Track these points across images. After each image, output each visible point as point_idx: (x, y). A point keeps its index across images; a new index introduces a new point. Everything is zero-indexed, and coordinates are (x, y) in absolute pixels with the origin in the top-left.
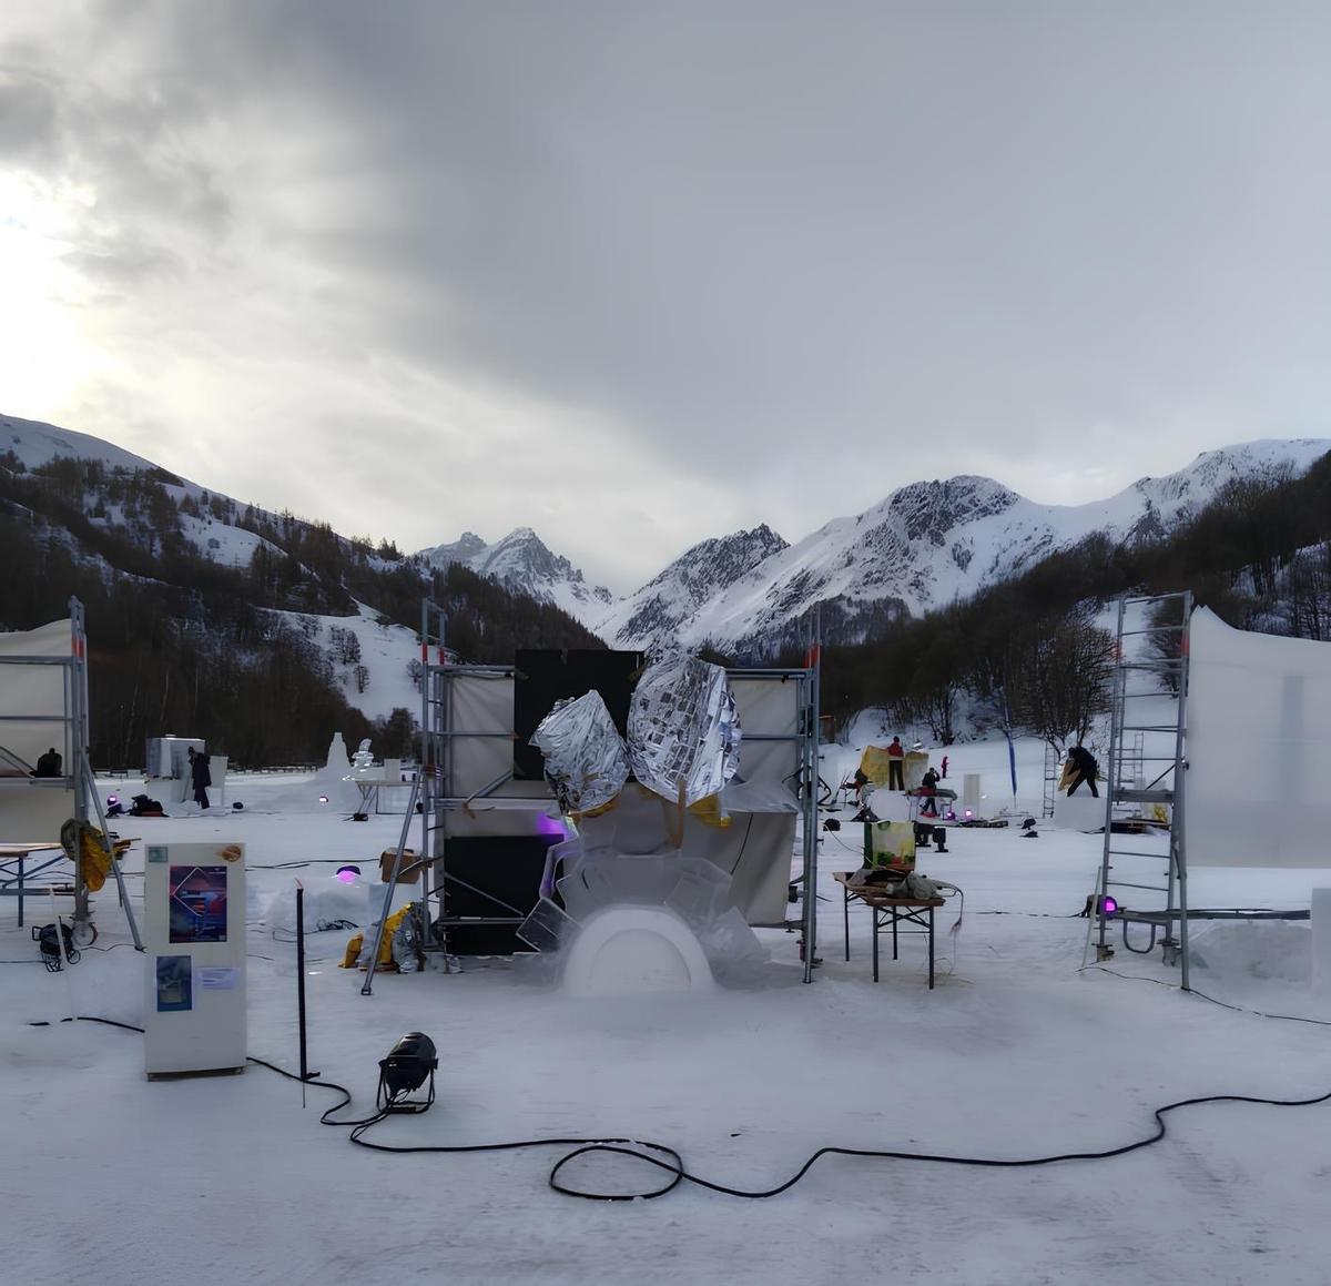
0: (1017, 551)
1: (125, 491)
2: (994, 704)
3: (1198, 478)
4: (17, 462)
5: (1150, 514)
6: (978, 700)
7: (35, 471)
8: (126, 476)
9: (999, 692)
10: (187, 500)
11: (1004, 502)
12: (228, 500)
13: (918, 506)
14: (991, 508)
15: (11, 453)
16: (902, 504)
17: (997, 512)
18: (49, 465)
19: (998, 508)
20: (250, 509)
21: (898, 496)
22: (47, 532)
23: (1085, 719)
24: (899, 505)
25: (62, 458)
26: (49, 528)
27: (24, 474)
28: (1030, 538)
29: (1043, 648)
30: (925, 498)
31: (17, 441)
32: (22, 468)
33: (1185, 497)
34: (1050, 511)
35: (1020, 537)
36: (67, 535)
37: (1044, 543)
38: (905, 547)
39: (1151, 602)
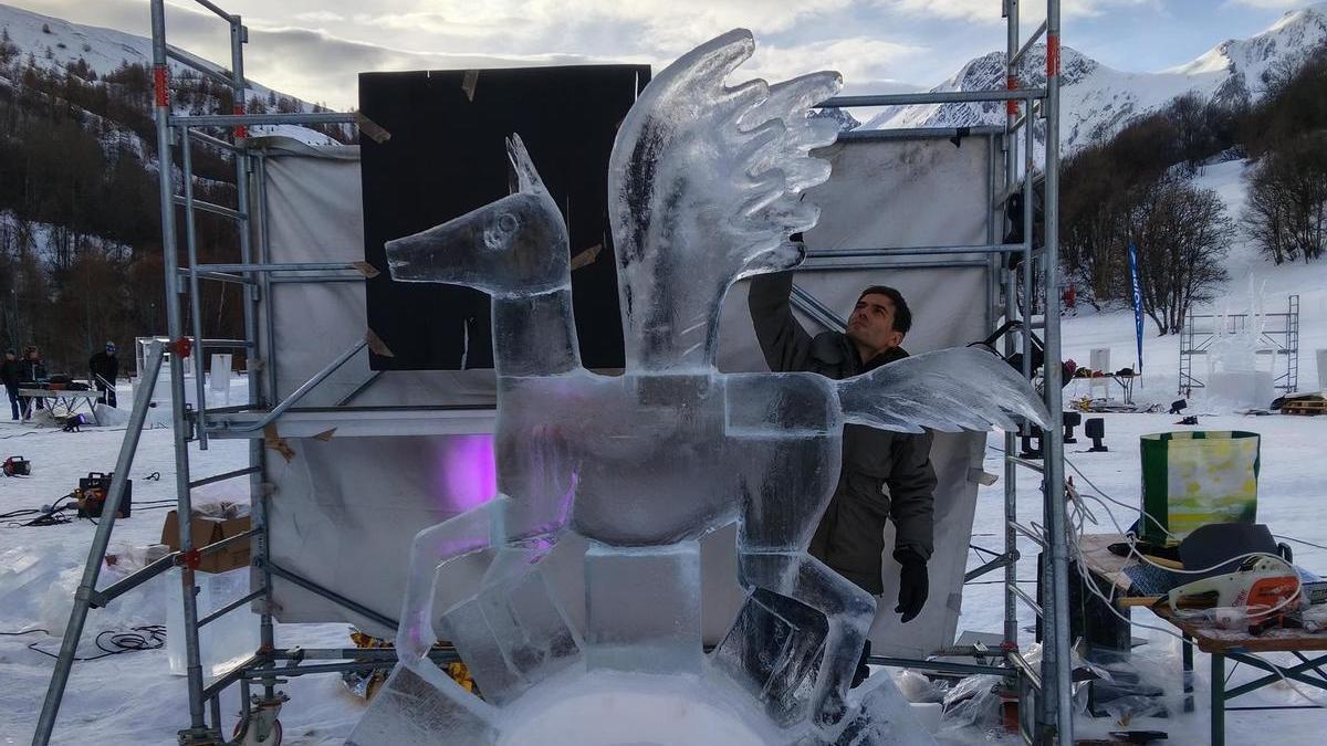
0: (1095, 121)
1: (193, 95)
2: (1084, 277)
3: (1284, 39)
4: (89, 70)
5: (1234, 79)
6: (1067, 274)
7: (104, 79)
8: (193, 80)
9: (1090, 264)
10: (255, 103)
11: (1083, 71)
12: (294, 100)
13: (992, 77)
14: (1068, 76)
15: (82, 62)
16: (976, 77)
17: (1075, 81)
18: (118, 72)
19: (1075, 77)
20: (317, 108)
21: (972, 67)
22: (117, 136)
23: (1188, 288)
24: (974, 77)
25: (130, 64)
26: (118, 133)
27: (95, 82)
28: (1110, 106)
29: (1138, 214)
30: (998, 70)
31: (87, 49)
32: (93, 76)
33: (1271, 59)
34: (1130, 78)
35: (1099, 106)
36: (136, 141)
37: (1124, 112)
38: (980, 119)
39: (1248, 164)
